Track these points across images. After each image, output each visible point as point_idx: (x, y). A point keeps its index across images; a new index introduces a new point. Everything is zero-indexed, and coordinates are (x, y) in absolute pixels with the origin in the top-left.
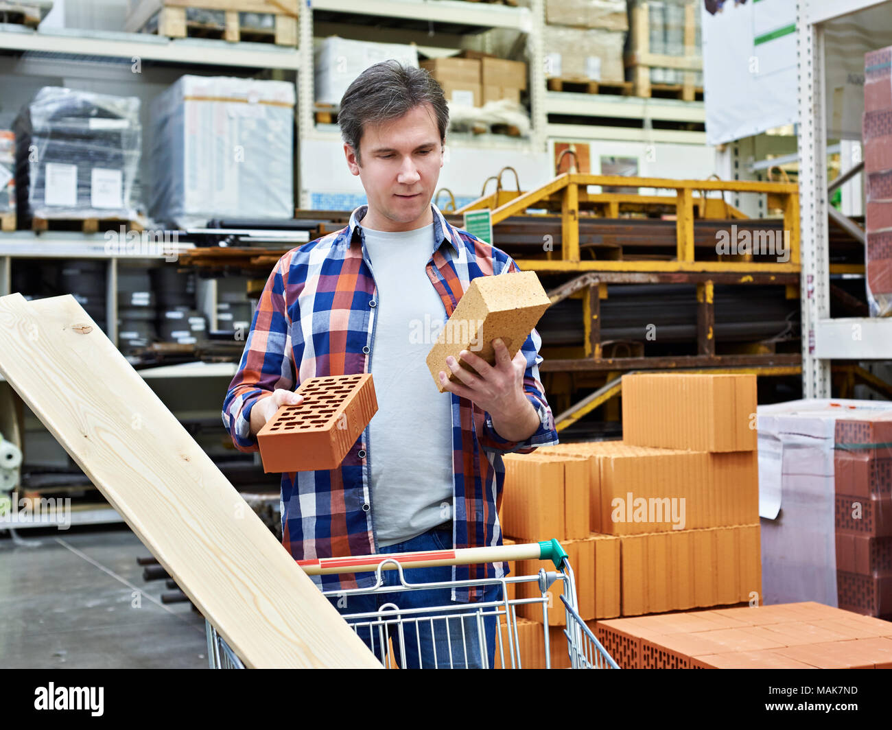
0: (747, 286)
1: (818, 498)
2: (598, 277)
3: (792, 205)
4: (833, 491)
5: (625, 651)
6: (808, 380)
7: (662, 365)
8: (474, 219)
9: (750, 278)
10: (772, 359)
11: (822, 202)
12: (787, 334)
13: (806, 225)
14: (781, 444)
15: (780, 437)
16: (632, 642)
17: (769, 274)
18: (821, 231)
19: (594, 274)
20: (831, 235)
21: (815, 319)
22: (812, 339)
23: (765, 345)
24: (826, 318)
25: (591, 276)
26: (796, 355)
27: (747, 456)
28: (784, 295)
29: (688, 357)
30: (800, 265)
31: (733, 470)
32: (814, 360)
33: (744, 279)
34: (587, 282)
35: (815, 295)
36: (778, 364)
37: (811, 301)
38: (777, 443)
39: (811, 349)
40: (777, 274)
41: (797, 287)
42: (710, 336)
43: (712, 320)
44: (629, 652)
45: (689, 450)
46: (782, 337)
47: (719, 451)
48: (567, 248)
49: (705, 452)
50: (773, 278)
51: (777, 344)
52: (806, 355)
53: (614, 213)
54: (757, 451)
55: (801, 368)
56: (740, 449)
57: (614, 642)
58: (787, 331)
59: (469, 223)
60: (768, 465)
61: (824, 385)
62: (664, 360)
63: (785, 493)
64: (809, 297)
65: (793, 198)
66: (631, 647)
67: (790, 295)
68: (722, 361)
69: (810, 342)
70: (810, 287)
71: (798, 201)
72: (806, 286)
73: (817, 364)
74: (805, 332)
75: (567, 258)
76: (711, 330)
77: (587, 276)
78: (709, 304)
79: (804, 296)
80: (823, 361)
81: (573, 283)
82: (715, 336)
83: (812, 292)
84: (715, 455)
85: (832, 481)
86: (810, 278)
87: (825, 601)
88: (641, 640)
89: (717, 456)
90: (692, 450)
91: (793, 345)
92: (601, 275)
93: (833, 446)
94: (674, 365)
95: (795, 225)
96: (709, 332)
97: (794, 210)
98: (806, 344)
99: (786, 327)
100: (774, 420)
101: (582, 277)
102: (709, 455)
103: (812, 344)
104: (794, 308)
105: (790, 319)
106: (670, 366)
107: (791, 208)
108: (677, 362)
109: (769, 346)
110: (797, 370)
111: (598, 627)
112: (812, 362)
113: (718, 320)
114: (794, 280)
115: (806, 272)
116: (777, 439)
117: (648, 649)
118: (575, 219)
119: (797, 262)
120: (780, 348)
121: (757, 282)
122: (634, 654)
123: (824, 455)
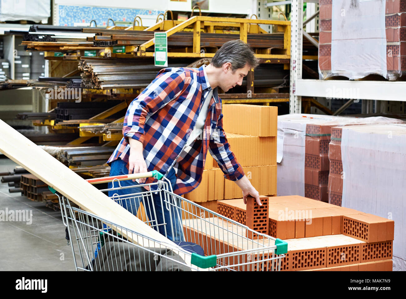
0: (268, 64)
1: (298, 155)
2: (207, 60)
3: (288, 30)
4: (304, 152)
5: (229, 212)
6: (292, 104)
7: (232, 97)
8: (159, 35)
9: (270, 61)
10: (277, 95)
11: (301, 29)
12: (284, 85)
13: (294, 39)
14: (283, 133)
15: (284, 130)
16: (232, 208)
17: (278, 59)
18: (300, 42)
19: (206, 59)
20: (304, 43)
21: (296, 79)
22: (294, 87)
23: (274, 89)
24: (300, 79)
25: (205, 60)
26: (287, 94)
27: (272, 139)
28: (283, 68)
29: (243, 94)
30: (290, 56)
31: (267, 144)
32: (295, 96)
33: (267, 62)
34: (203, 62)
35: (296, 69)
36: (280, 97)
37: (294, 71)
38: (282, 132)
39: (294, 91)
40: (280, 59)
41: (289, 65)
42: (252, 85)
43: (253, 78)
44: (230, 212)
45: (250, 135)
46: (282, 86)
47: (263, 136)
48: (195, 47)
49: (257, 137)
50: (279, 61)
51: (280, 89)
52: (291, 94)
53: (212, 31)
54: (277, 137)
55: (289, 99)
56: (270, 136)
57: (224, 208)
58: (284, 83)
59: (156, 37)
60: (280, 141)
61: (298, 107)
62: (233, 95)
63: (285, 153)
64: (293, 69)
65: (288, 27)
66: (231, 210)
67: (285, 68)
68: (257, 96)
69: (293, 88)
70: (294, 65)
71: (291, 29)
72: (292, 65)
73: (296, 98)
74: (291, 84)
75: (195, 52)
76: (253, 83)
77: (203, 59)
78: (252, 72)
79: (291, 69)
80: (298, 97)
81: (197, 62)
82: (254, 85)
83: (295, 67)
84: (260, 138)
85: (304, 148)
86: (294, 62)
87: (300, 195)
88: (235, 208)
89: (262, 138)
90: (252, 135)
91: (286, 89)
92: (209, 59)
93: (305, 134)
94: (237, 97)
95: (289, 39)
96: (252, 84)
97: (289, 33)
98: (291, 89)
99: (283, 82)
100: (281, 123)
101: (201, 60)
102: (259, 138)
103: (294, 90)
104: (287, 74)
105: (285, 79)
106: (235, 98)
107: (288, 32)
108: (238, 96)
109: (276, 90)
110: (287, 100)
111: (217, 203)
112: (294, 97)
113: (256, 78)
114: (288, 62)
115: (293, 59)
116: (282, 131)
117: (239, 211)
118: (199, 36)
119: (289, 55)
120: (281, 91)
121: (272, 63)
122: (232, 213)
123: (302, 138)
